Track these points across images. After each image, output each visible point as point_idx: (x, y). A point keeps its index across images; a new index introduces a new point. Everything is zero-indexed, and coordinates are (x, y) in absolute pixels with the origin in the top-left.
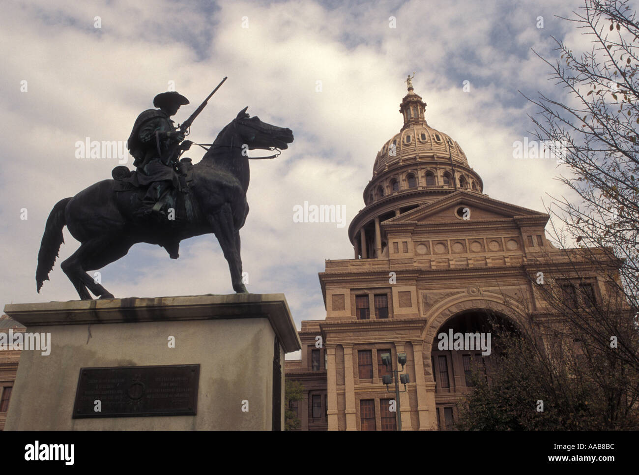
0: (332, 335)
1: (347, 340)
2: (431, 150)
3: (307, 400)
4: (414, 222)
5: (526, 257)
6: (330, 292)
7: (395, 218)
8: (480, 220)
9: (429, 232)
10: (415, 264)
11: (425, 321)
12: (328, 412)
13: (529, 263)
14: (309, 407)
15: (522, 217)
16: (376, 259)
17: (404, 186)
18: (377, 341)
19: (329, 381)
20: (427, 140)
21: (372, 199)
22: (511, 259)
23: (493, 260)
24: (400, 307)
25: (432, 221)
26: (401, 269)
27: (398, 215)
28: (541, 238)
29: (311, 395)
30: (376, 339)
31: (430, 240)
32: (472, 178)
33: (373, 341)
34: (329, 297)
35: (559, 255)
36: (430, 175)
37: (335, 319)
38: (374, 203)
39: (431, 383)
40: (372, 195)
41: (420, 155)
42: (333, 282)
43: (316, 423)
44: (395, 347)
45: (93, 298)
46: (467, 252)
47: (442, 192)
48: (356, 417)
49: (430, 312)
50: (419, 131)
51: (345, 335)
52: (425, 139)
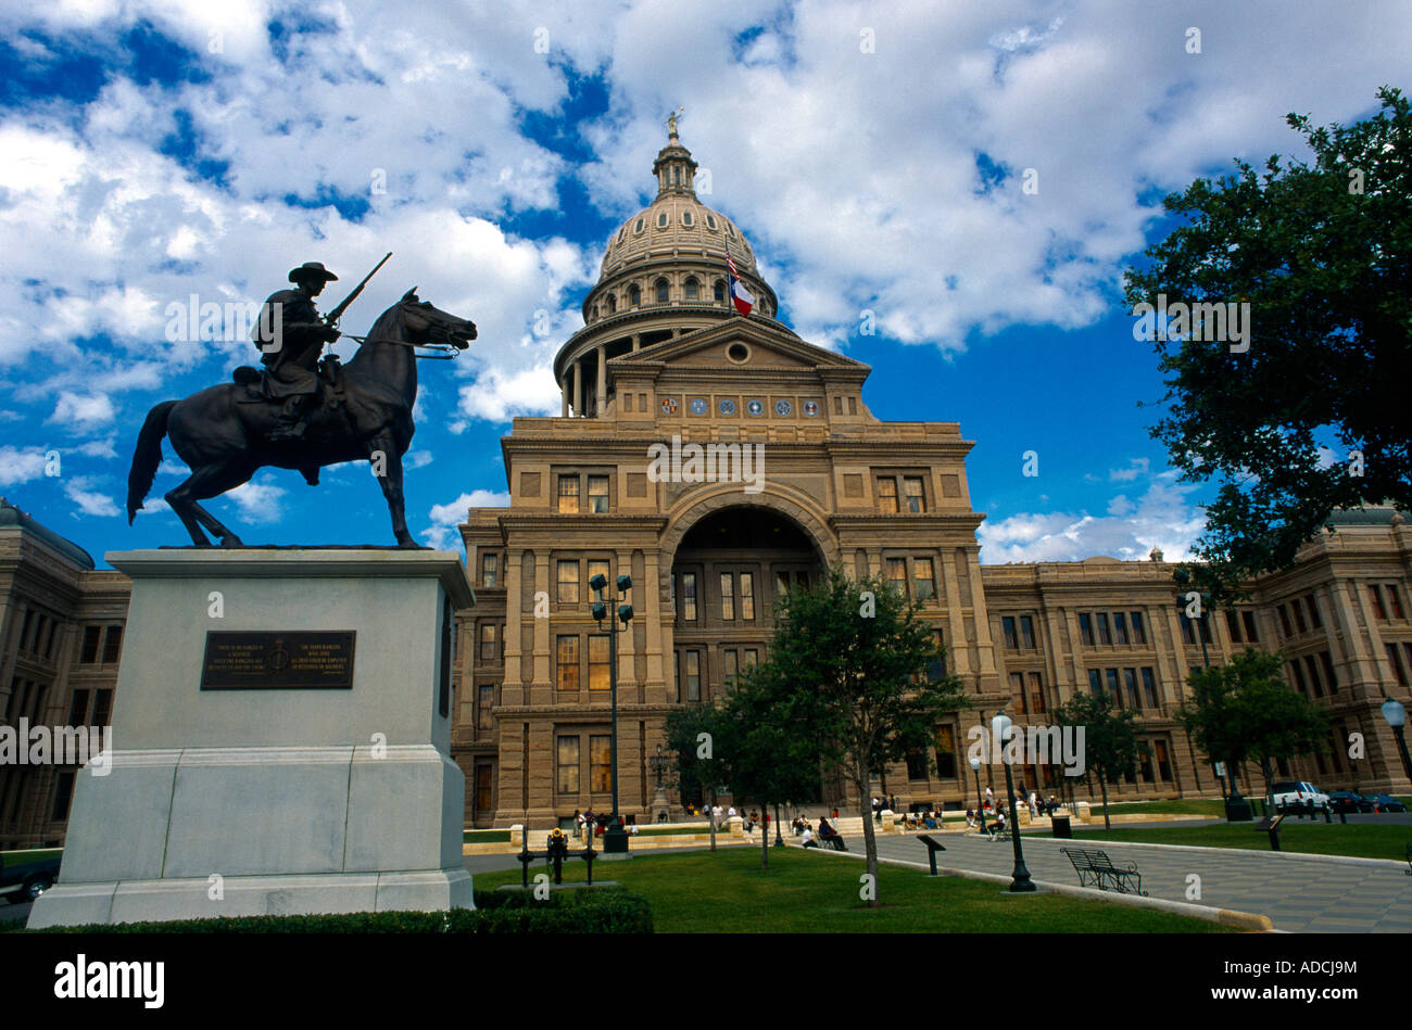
0: (518, 534)
1: (542, 543)
2: (699, 242)
3: (472, 632)
4: (661, 363)
5: (829, 430)
6: (518, 468)
7: (630, 354)
8: (766, 367)
9: (683, 381)
10: (657, 432)
11: (666, 521)
12: (506, 653)
13: (834, 440)
14: (475, 642)
15: (830, 367)
16: (595, 420)
17: (648, 298)
18: (589, 546)
19: (509, 606)
20: (693, 224)
21: (596, 313)
22: (807, 432)
23: (778, 431)
24: (629, 496)
25: (690, 362)
26: (635, 438)
27: (636, 348)
28: (854, 402)
29: (479, 625)
30: (587, 543)
31: (684, 394)
32: (760, 293)
33: (582, 547)
34: (516, 476)
35: (879, 431)
36: (692, 283)
37: (524, 509)
38: (599, 321)
39: (670, 614)
40: (596, 308)
41: (680, 248)
42: (523, 453)
43: (486, 668)
44: (617, 557)
45: (212, 542)
46: (739, 417)
47: (710, 312)
48: (550, 661)
49: (676, 506)
50: (681, 208)
51: (538, 534)
52: (690, 223)
